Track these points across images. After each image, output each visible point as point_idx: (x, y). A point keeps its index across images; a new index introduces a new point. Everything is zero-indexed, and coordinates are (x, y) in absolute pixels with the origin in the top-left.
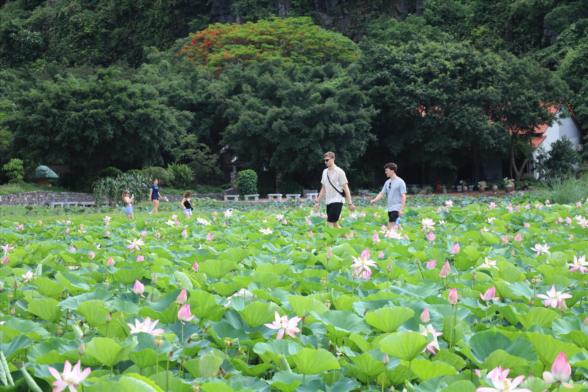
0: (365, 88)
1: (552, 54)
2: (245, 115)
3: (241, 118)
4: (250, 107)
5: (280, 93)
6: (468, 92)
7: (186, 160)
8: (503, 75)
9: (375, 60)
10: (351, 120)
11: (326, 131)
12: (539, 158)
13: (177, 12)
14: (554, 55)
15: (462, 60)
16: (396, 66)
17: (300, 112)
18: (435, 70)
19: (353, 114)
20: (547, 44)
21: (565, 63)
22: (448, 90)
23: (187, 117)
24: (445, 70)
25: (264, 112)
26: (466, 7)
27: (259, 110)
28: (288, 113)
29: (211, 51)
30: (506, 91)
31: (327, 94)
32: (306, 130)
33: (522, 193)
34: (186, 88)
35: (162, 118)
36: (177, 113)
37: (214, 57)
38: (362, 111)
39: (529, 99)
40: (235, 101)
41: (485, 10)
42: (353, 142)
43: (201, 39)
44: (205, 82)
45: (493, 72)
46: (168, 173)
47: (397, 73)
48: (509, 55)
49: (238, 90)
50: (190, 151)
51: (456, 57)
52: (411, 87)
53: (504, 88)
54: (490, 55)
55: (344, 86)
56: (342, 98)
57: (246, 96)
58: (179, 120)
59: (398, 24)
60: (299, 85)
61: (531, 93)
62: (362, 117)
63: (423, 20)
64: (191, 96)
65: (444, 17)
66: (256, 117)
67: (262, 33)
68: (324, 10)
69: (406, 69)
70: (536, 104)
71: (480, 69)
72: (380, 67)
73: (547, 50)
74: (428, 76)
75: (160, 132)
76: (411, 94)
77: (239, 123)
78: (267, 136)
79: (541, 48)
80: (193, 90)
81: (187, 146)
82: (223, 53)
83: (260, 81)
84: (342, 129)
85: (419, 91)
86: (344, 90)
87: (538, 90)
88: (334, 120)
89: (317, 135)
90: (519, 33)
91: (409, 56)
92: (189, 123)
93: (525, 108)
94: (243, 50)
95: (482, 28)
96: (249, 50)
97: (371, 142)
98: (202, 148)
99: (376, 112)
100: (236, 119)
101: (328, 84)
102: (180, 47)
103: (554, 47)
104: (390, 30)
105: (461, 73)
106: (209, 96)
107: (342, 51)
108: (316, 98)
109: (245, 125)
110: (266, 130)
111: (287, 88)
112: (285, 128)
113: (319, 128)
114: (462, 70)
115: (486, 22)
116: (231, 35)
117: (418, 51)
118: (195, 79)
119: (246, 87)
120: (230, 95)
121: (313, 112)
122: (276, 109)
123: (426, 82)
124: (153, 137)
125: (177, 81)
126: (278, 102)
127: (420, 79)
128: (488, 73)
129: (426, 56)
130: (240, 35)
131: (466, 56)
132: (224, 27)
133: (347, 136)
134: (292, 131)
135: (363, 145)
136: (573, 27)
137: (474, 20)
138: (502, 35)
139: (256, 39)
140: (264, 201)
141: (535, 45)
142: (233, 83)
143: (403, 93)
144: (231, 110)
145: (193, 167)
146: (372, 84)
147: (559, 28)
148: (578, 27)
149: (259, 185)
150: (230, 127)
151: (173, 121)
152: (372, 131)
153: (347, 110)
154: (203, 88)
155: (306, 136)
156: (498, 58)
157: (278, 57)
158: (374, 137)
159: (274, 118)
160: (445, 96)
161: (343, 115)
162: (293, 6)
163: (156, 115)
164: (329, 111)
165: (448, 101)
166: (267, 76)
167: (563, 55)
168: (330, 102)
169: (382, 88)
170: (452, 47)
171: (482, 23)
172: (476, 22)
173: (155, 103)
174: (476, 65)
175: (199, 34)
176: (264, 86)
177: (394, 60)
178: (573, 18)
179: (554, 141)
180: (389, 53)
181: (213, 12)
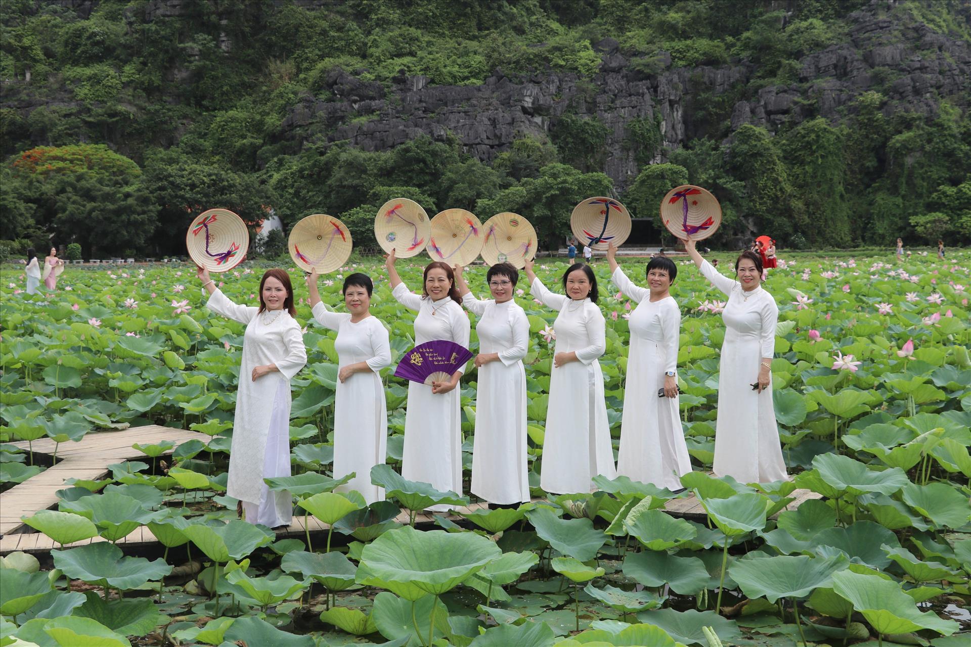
0: (151, 192)
1: (263, 176)
2: (71, 207)
3: (69, 209)
4: (74, 202)
5: (93, 193)
6: (218, 197)
7: (27, 236)
8: (239, 187)
9: (157, 175)
10: (144, 212)
11: (129, 219)
12: (260, 240)
13: (6, 137)
14: (264, 177)
15: (214, 177)
16: (171, 179)
17: (111, 206)
18: (197, 183)
19: (145, 208)
20: (259, 170)
21: (273, 181)
22: (206, 195)
23: (31, 208)
24: (203, 183)
25: (84, 206)
26: (206, 143)
27: (79, 204)
28: (102, 207)
29: (37, 164)
30: (241, 197)
31: (127, 195)
32: (115, 218)
33: (252, 262)
34: (25, 189)
35: (16, 208)
36: (24, 205)
37: (40, 169)
38: (151, 207)
39: (256, 203)
40: (63, 197)
41: (218, 146)
42: (146, 227)
43: (29, 156)
44: (38, 185)
45: (234, 186)
46: (16, 244)
47: (172, 183)
48: (242, 174)
49: (63, 191)
50: (31, 230)
51: (210, 175)
52: (182, 193)
53: (240, 196)
54: (232, 174)
55: (139, 190)
56: (138, 199)
57: (70, 195)
58: (26, 210)
59: (164, 152)
60: (107, 189)
61: (257, 199)
62: (151, 211)
63: (180, 150)
64: (29, 193)
65: (192, 149)
66: (78, 209)
67: (74, 154)
68: (112, 141)
69: (178, 181)
70: (260, 207)
71: (226, 183)
72: (160, 179)
73: (260, 173)
74: (193, 186)
75: (14, 217)
76: (182, 197)
77: (67, 212)
78: (87, 221)
79: (255, 171)
80: (30, 189)
81: (28, 227)
82: (47, 166)
83: (79, 185)
84: (139, 218)
85: (188, 196)
86: (140, 193)
87: (261, 198)
88: (134, 212)
89: (123, 221)
90: (241, 162)
91: (180, 173)
92: (33, 212)
93: (254, 209)
94: (61, 164)
95: (217, 157)
96: (67, 164)
97: (157, 227)
98: (39, 229)
99: (160, 208)
100: (64, 210)
101: (127, 189)
102: (14, 161)
103: (264, 171)
104: (160, 156)
105: (214, 185)
106: (42, 194)
107: (127, 168)
108: (119, 198)
109: (72, 214)
110: (86, 218)
111: (99, 190)
112: (101, 217)
113: (124, 217)
114: (214, 183)
115: (220, 153)
116: (52, 154)
117: (184, 170)
118: (31, 182)
119: (69, 189)
120: (58, 193)
121: (119, 207)
122: (93, 204)
123: (191, 190)
124: (9, 220)
125: (17, 183)
126: (93, 199)
127: (188, 188)
128: (231, 186)
129: (190, 174)
130: (59, 154)
131: (216, 175)
132: (47, 149)
133: (142, 223)
134: (105, 219)
135: (152, 229)
136: (276, 159)
137: (212, 152)
138: (230, 162)
139: (69, 157)
140: (87, 264)
141: (251, 169)
142: (59, 186)
143: (176, 196)
144: (59, 204)
145: (32, 241)
146: (156, 190)
147: (267, 160)
148: (279, 160)
149: (82, 254)
150: (60, 215)
151: (23, 210)
152: (158, 220)
153: (142, 206)
154: (37, 188)
155: (114, 222)
156: (236, 177)
157: (85, 170)
158: (160, 224)
159: (93, 210)
160: (204, 199)
161: (139, 209)
162: (90, 137)
163: (11, 206)
164: (130, 207)
165: (206, 202)
166: (83, 182)
167: (271, 176)
168: (130, 201)
169: (163, 193)
170: (206, 169)
171: (217, 154)
172: (214, 153)
173: (10, 198)
174: (223, 180)
175: (28, 153)
176: (82, 189)
177: (170, 176)
178: (275, 154)
179: (270, 229)
180: (166, 170)
181: (32, 138)
